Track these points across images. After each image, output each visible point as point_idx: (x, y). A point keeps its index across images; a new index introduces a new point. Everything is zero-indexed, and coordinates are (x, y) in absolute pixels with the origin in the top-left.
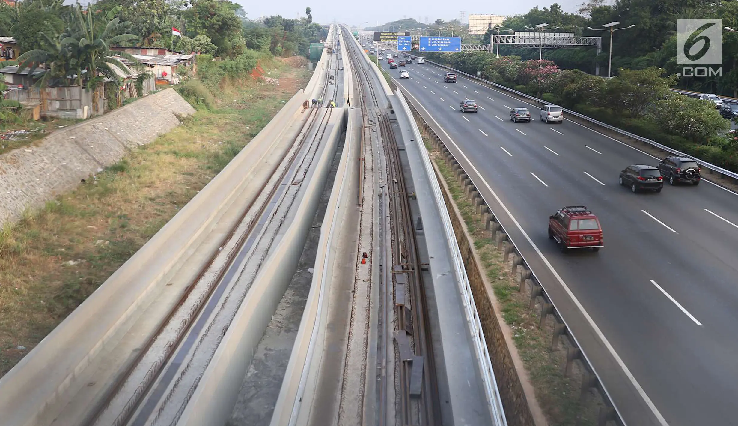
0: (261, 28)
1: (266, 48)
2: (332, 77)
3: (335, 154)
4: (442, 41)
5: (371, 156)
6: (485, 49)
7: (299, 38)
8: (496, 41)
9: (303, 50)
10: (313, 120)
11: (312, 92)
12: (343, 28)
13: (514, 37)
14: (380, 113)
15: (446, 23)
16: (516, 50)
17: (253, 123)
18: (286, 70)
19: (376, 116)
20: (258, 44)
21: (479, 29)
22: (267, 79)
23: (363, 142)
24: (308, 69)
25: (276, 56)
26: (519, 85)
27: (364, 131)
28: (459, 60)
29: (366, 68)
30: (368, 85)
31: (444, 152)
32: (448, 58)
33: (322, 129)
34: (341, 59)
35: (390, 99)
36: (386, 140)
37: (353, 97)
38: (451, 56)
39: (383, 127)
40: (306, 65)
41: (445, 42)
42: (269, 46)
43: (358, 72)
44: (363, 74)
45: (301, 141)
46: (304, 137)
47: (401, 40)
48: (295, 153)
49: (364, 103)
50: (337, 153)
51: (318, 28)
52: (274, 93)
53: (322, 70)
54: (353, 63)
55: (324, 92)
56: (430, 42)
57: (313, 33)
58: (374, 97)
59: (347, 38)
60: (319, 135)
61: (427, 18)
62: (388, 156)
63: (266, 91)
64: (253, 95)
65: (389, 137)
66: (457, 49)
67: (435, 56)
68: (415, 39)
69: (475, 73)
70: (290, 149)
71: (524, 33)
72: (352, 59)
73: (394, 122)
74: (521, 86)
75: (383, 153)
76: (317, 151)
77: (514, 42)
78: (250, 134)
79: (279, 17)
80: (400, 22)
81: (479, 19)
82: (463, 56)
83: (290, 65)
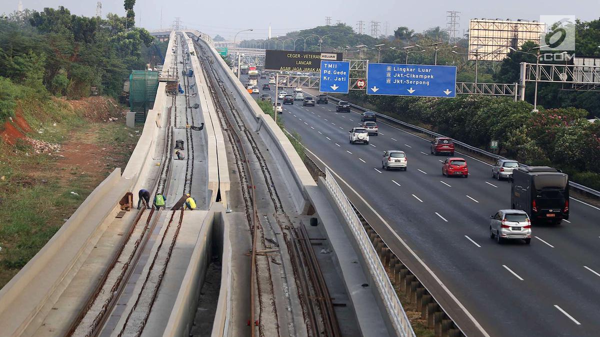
0: (23, 34)
1: (36, 76)
2: (180, 145)
3: (196, 311)
4: (416, 73)
5: (273, 317)
6: (507, 92)
7: (105, 59)
8: (533, 77)
9: (111, 85)
10: (143, 234)
11: (140, 174)
12: (197, 41)
13: (571, 68)
14: (287, 223)
15: (419, 36)
16: (571, 96)
17: (10, 238)
18: (78, 126)
19: (279, 230)
20: (17, 67)
21: (490, 49)
22: (38, 144)
23: (254, 286)
24: (124, 123)
25: (54, 94)
26: (586, 171)
27: (256, 262)
28: (449, 114)
29: (253, 126)
30: (258, 164)
31: (430, 313)
32: (425, 109)
33: (163, 254)
34: (197, 106)
35: (310, 193)
36: (304, 283)
37: (228, 188)
38: (432, 106)
39: (296, 254)
40: (118, 116)
41: (421, 76)
42: (41, 74)
43: (234, 133)
44: (246, 138)
45: (120, 279)
46: (125, 272)
47: (328, 69)
48: (106, 307)
49: (252, 201)
50: (199, 309)
51: (145, 37)
52: (53, 174)
53: (157, 129)
54: (224, 115)
55: (164, 176)
56: (389, 75)
57: (136, 49)
58: (272, 189)
59: (207, 62)
60: (158, 268)
61: (375, 24)
62: (310, 318)
63: (35, 169)
64: (7, 176)
65: (310, 276)
66: (447, 92)
67: (397, 105)
68: (354, 67)
69: (483, 142)
70: (96, 296)
71: (592, 60)
72: (220, 105)
73: (320, 244)
74: (589, 174)
75: (299, 310)
76: (155, 303)
77: (572, 80)
78: (6, 261)
79: (63, 11)
80: (320, 31)
81: (491, 28)
82: (458, 106)
83: (85, 116)
